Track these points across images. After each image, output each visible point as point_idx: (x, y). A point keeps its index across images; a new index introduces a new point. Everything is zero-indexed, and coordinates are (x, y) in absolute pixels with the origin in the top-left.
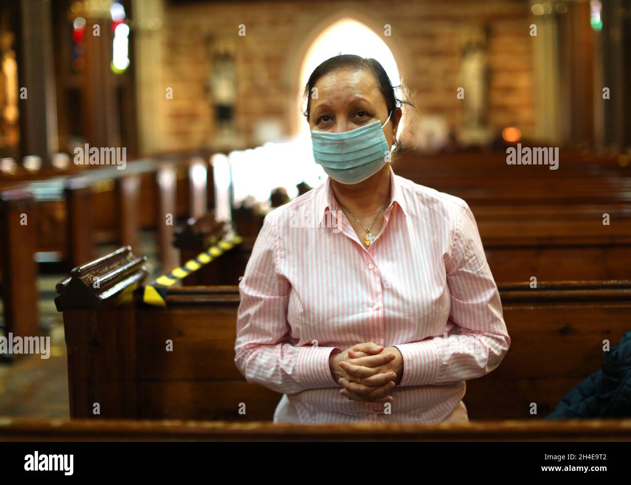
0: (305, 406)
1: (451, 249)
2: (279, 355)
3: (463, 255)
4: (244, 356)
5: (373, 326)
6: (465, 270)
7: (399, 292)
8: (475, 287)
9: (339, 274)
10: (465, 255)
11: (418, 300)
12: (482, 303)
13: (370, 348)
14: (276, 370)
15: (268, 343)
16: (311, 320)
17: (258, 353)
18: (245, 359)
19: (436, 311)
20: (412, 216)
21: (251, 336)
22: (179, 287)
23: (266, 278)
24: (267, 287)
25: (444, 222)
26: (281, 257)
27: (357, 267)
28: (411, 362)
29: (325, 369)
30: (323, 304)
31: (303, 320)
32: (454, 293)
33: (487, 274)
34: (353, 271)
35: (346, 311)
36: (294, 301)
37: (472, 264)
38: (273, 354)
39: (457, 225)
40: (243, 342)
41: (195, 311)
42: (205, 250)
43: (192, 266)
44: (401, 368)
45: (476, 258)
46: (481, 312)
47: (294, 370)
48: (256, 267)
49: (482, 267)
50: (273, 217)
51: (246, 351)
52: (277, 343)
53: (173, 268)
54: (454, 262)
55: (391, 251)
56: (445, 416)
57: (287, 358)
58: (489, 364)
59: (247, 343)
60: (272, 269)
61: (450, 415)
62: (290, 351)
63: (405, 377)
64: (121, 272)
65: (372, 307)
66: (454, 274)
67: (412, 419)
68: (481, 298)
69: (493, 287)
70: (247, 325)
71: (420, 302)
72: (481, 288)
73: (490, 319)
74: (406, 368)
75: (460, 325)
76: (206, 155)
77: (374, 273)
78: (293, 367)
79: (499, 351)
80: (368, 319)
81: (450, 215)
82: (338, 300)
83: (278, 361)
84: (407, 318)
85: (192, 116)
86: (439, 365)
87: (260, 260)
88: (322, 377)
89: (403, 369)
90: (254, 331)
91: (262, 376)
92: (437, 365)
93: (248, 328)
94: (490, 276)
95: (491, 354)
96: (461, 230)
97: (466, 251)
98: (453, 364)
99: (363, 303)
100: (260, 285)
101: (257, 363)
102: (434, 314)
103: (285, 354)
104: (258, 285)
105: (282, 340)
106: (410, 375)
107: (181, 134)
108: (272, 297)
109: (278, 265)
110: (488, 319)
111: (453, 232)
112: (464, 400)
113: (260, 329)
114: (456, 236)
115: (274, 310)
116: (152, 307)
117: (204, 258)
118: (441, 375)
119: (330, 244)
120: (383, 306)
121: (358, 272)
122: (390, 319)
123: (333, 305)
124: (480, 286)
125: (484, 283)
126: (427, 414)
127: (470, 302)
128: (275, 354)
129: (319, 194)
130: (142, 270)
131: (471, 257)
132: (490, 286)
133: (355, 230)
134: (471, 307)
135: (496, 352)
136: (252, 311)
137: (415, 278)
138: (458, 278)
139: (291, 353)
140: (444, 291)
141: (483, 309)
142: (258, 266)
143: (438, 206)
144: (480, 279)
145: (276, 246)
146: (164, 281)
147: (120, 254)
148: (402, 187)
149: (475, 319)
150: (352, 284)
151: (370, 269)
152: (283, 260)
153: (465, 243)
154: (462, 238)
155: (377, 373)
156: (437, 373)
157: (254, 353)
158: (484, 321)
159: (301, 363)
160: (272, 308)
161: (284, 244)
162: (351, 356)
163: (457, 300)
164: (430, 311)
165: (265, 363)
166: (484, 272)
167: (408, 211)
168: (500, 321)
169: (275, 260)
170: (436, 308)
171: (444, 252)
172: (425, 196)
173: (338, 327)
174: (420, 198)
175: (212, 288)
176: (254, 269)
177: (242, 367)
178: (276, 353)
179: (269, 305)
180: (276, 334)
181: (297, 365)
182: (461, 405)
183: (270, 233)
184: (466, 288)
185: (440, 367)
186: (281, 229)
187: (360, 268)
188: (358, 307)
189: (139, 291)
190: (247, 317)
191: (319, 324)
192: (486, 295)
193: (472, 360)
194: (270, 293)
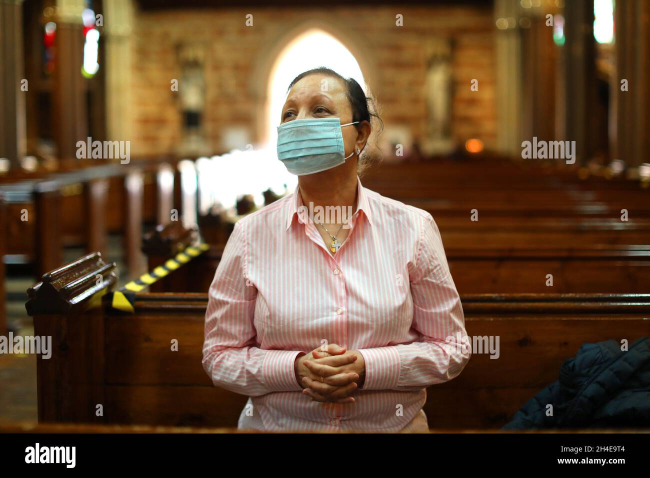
0: (269, 410)
1: (416, 258)
2: (245, 357)
3: (427, 264)
4: (211, 359)
5: (337, 330)
6: (429, 279)
7: (363, 298)
8: (439, 296)
9: (305, 279)
10: (429, 264)
11: (381, 305)
12: (445, 312)
13: (333, 350)
14: (242, 372)
15: (235, 346)
16: (277, 323)
17: (226, 355)
18: (213, 360)
19: (398, 317)
20: (378, 225)
21: (219, 339)
22: (148, 294)
23: (233, 282)
24: (234, 290)
25: (409, 232)
26: (249, 262)
27: (323, 272)
28: (372, 365)
29: (290, 371)
30: (289, 308)
31: (269, 323)
32: (417, 302)
33: (450, 284)
34: (319, 276)
35: (310, 315)
36: (260, 305)
37: (436, 274)
38: (239, 356)
39: (422, 235)
40: (210, 344)
41: (162, 317)
42: (173, 257)
43: (160, 272)
44: (363, 370)
45: (440, 268)
46: (444, 321)
47: (259, 371)
48: (224, 272)
49: (446, 277)
50: (243, 224)
51: (213, 353)
52: (244, 346)
53: (142, 274)
54: (418, 271)
55: (356, 257)
56: (406, 423)
57: (253, 360)
58: (451, 371)
59: (214, 345)
60: (239, 273)
61: (411, 422)
62: (256, 353)
63: (367, 380)
64: (91, 277)
65: (336, 311)
66: (418, 284)
67: (373, 426)
68: (444, 307)
69: (456, 296)
70: (215, 329)
71: (383, 307)
72: (444, 297)
73: (452, 328)
74: (368, 371)
75: (423, 333)
76: (173, 161)
77: (339, 278)
78: (259, 368)
79: (460, 359)
80: (332, 323)
81: (415, 227)
82: (303, 304)
83: (243, 363)
84: (370, 323)
85: (160, 122)
86: (400, 368)
87: (228, 264)
88: (287, 380)
89: (365, 372)
90: (221, 333)
91: (227, 378)
92: (398, 368)
93: (215, 331)
94: (452, 286)
95: (452, 361)
96: (426, 240)
97: (430, 261)
98: (414, 368)
99: (328, 308)
100: (228, 289)
101: (223, 365)
102: (397, 320)
103: (251, 356)
104: (225, 288)
105: (248, 343)
106: (372, 379)
107: (149, 139)
108: (239, 301)
109: (246, 269)
110: (450, 328)
111: (418, 242)
112: (425, 408)
113: (226, 332)
114: (421, 246)
115: (240, 314)
116: (120, 312)
117: (172, 265)
118: (402, 379)
119: (297, 250)
120: (346, 310)
121: (324, 278)
122: (353, 324)
123: (298, 308)
124: (443, 294)
125: (447, 293)
126: (388, 421)
127: (433, 311)
128: (242, 357)
129: (288, 203)
130: (112, 276)
131: (436, 267)
132: (453, 296)
133: (321, 236)
134: (434, 316)
135: (458, 360)
136: (218, 314)
137: (378, 285)
138: (422, 287)
139: (258, 355)
140: (407, 297)
141: (445, 318)
142: (226, 271)
143: (403, 217)
144: (444, 288)
145: (244, 251)
146: (132, 287)
147: (90, 259)
148: (369, 198)
149: (437, 327)
150: (317, 289)
151: (335, 275)
152: (250, 265)
153: (428, 253)
154: (426, 248)
155: (340, 372)
156: (399, 377)
157: (221, 356)
158: (446, 329)
159: (267, 364)
160: (238, 313)
161: (252, 250)
162: (316, 357)
163: (420, 308)
164: (393, 317)
165: (232, 365)
166: (448, 282)
167: (373, 221)
168: (461, 330)
169: (243, 264)
170: (399, 315)
171: (408, 261)
172: (391, 208)
173: (303, 330)
174: (386, 209)
175: (180, 295)
176: (222, 274)
177: (209, 369)
178: (243, 355)
179: (236, 309)
180: (242, 338)
181: (263, 366)
182: (421, 413)
183: (239, 238)
184: (430, 298)
185: (401, 370)
186: (250, 235)
187: (326, 274)
188: (323, 312)
189: (108, 297)
190: (214, 321)
191: (284, 327)
192: (448, 304)
193: (434, 366)
194: (237, 296)
